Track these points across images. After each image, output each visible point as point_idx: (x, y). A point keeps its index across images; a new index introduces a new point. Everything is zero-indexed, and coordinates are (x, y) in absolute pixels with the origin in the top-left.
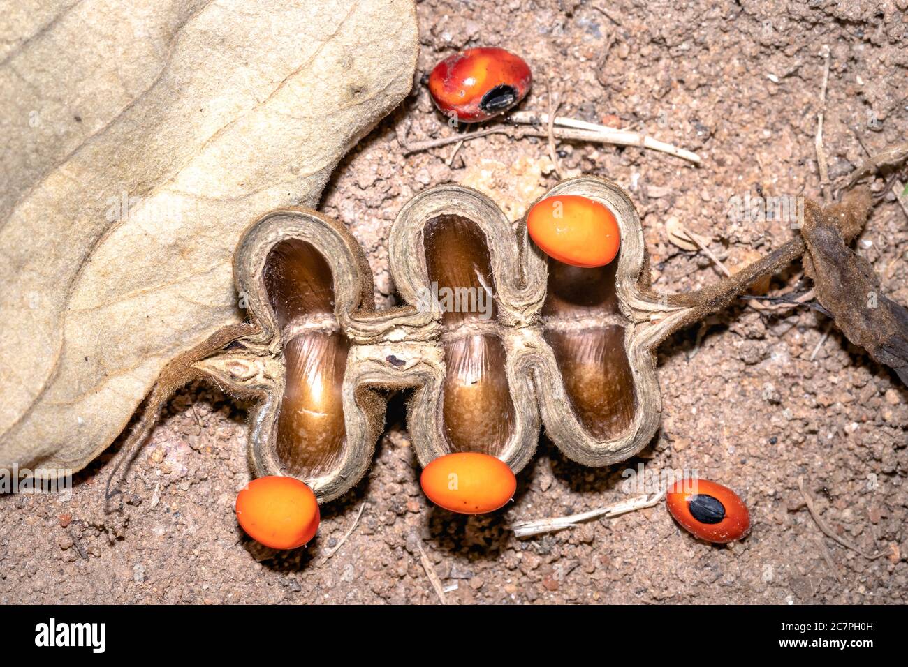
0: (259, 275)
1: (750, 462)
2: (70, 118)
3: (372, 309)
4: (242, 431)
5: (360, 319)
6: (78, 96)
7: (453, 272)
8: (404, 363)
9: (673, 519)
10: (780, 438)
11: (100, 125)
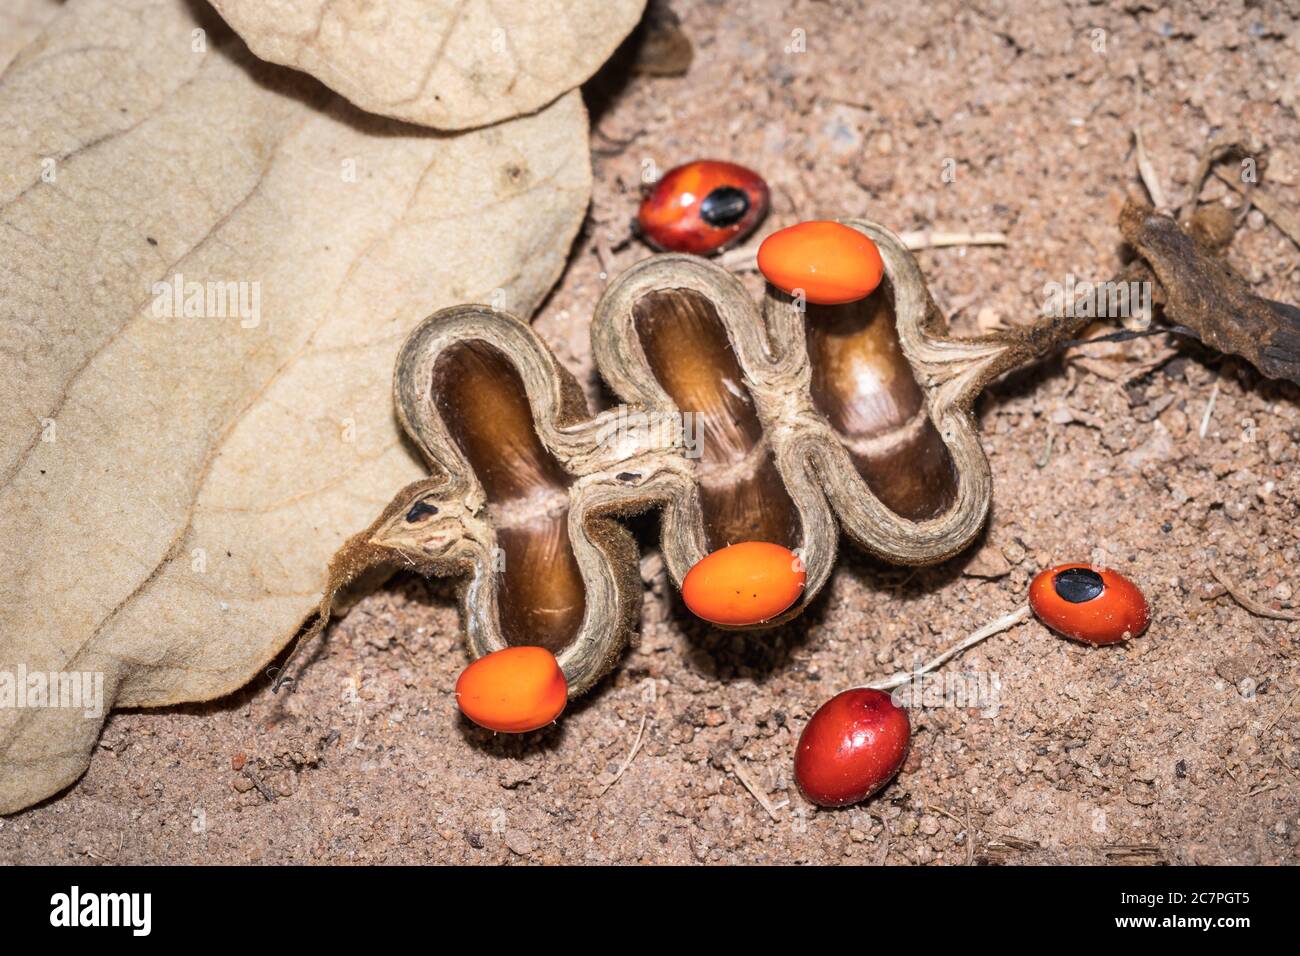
0: (427, 396)
1: (1142, 556)
2: (142, 242)
3: (582, 414)
4: (449, 616)
5: (569, 429)
6: (148, 216)
7: (697, 396)
8: (640, 476)
9: (1048, 627)
10: (1175, 524)
11: (182, 248)
